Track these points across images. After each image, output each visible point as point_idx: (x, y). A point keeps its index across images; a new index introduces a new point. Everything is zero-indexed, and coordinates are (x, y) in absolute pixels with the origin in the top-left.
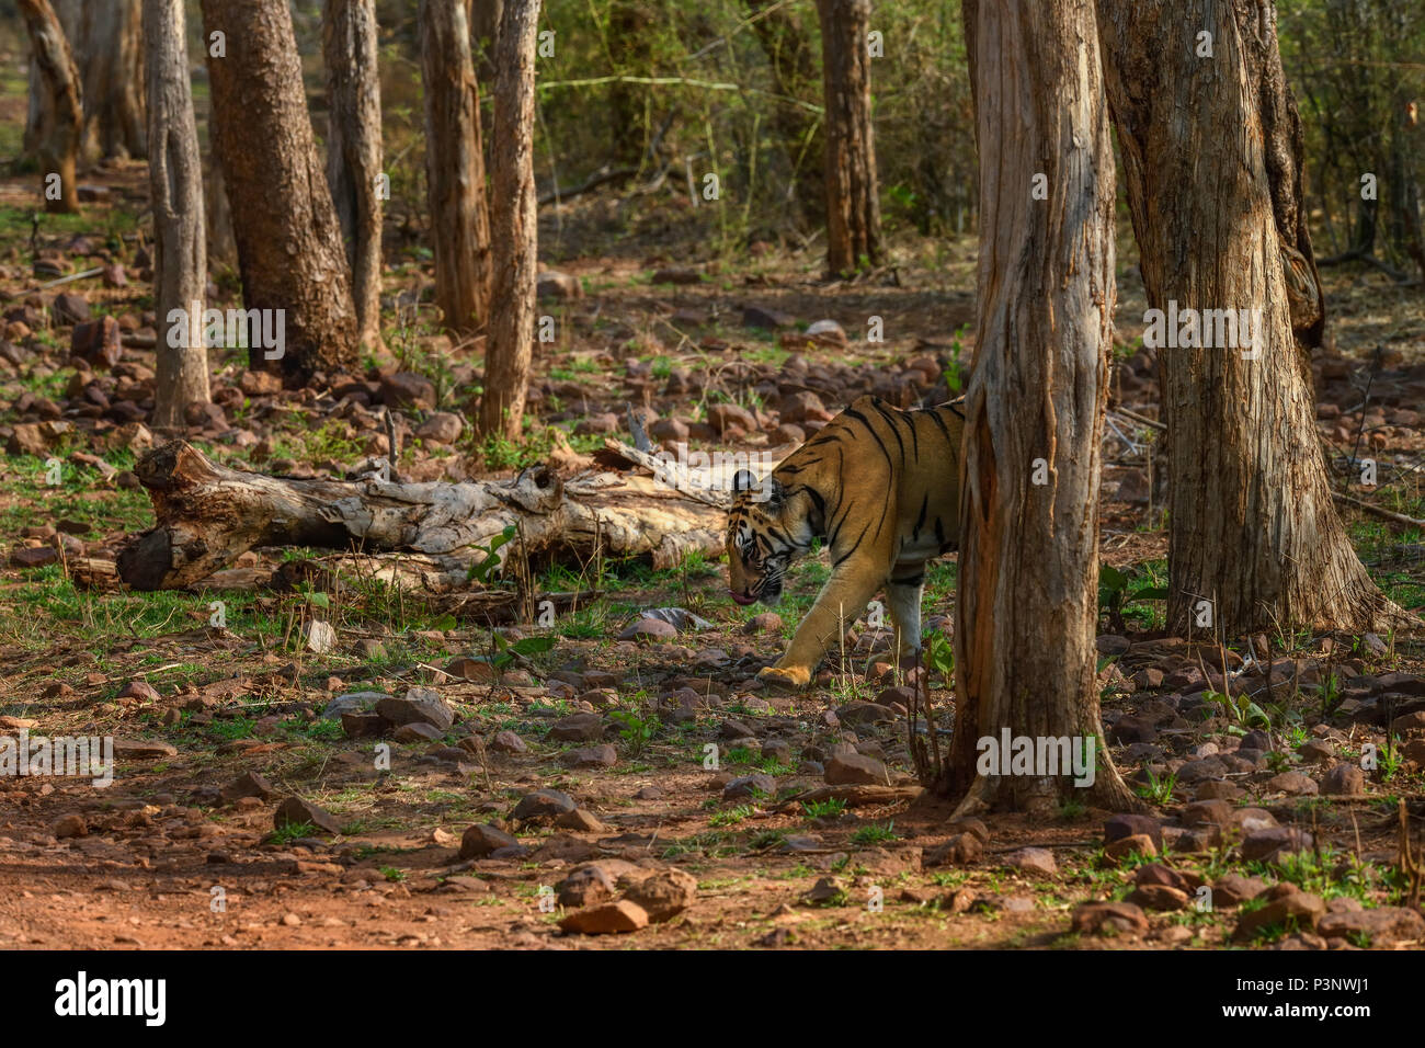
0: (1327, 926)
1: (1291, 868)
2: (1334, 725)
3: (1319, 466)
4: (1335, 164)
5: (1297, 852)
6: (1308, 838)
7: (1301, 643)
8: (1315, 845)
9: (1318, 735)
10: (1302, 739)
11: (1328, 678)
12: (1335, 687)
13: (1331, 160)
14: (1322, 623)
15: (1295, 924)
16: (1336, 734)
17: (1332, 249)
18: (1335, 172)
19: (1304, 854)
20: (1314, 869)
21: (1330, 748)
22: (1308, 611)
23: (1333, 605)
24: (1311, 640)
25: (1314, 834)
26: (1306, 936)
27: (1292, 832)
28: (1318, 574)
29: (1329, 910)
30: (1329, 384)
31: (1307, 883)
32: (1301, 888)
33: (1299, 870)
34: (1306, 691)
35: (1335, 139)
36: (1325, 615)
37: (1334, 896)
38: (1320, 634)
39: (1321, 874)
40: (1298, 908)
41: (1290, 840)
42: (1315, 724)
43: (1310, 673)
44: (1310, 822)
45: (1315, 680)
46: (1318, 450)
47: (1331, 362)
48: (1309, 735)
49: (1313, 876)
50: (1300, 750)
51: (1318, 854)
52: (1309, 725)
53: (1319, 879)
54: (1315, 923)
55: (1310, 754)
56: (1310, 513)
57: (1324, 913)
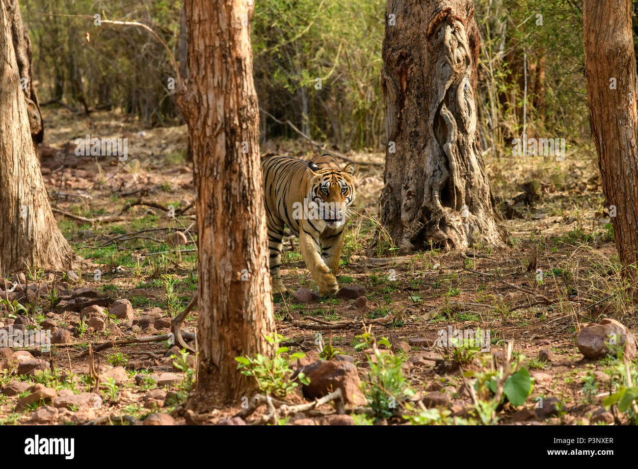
0: (58, 402)
1: (41, 377)
2: (56, 312)
3: (45, 196)
4: (44, 60)
5: (43, 370)
6: (48, 364)
7: (40, 276)
8: (51, 366)
9: (49, 317)
10: (42, 319)
11: (52, 292)
12: (55, 295)
13: (42, 58)
14: (48, 267)
15: (44, 403)
16: (57, 316)
17: (43, 98)
18: (44, 64)
19: (46, 371)
20: (52, 378)
21: (54, 322)
22: (42, 262)
23: (53, 259)
24: (43, 274)
25: (51, 362)
26: (49, 407)
27: (41, 360)
28: (46, 245)
29: (59, 395)
30: (46, 159)
31: (49, 383)
32: (46, 385)
33: (44, 378)
34: (42, 297)
35: (44, 50)
36: (50, 263)
37: (60, 389)
38: (48, 272)
39: (54, 379)
40: (45, 395)
41: (40, 365)
42: (48, 312)
43: (44, 289)
44: (49, 356)
45: (47, 293)
46: (44, 189)
47: (46, 150)
48: (45, 317)
49: (51, 380)
50: (41, 324)
51: (52, 370)
52: (45, 313)
53: (54, 382)
54: (53, 401)
55: (46, 326)
56: (41, 218)
57: (57, 397)
